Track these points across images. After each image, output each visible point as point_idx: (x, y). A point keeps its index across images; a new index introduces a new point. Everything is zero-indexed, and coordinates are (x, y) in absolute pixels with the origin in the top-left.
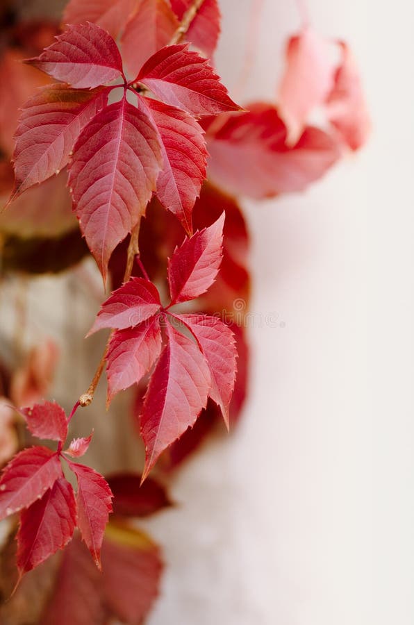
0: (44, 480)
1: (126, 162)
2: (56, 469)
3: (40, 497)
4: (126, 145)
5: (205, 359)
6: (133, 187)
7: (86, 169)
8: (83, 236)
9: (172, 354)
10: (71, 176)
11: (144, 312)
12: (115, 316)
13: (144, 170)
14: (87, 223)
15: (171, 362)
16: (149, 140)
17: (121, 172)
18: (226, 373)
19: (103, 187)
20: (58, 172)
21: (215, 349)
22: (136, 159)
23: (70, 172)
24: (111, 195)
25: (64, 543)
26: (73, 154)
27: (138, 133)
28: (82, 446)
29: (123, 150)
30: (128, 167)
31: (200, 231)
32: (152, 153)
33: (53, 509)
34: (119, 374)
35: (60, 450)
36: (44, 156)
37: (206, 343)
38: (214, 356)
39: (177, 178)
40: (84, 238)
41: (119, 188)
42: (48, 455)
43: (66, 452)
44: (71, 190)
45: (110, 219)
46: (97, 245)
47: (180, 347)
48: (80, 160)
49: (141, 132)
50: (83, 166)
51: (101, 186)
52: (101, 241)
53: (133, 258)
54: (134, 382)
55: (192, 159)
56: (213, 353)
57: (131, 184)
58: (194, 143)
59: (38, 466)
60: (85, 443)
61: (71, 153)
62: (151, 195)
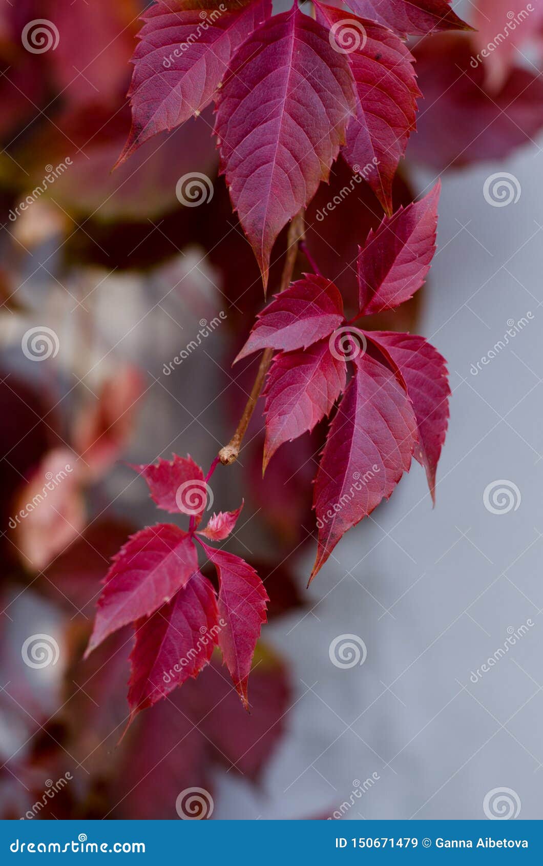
0: (172, 575)
1: (299, 101)
2: (190, 558)
3: (167, 599)
4: (298, 75)
5: (407, 399)
6: (310, 138)
7: (241, 111)
8: (234, 210)
9: (359, 390)
10: (220, 121)
11: (321, 327)
12: (279, 331)
13: (328, 113)
14: (240, 191)
15: (359, 400)
16: (335, 69)
17: (291, 115)
18: (435, 418)
19: (265, 137)
20: (197, 113)
21: (419, 383)
22: (316, 97)
23: (219, 114)
24: (278, 150)
25: (198, 668)
26: (222, 88)
27: (318, 57)
28: (226, 523)
29: (293, 82)
30: (302, 108)
31: (404, 207)
32: (339, 89)
33: (183, 618)
34: (282, 417)
35: (192, 529)
36: (176, 91)
37: (408, 374)
38: (419, 394)
39: (372, 128)
40: (236, 212)
41: (289, 139)
42: (177, 536)
43: (202, 533)
44: (219, 142)
45: (274, 186)
46: (254, 224)
47: (371, 379)
48: (233, 96)
49: (323, 57)
50: (236, 105)
51: (263, 135)
52: (261, 219)
53: (296, 247)
54: (305, 429)
55: (395, 99)
56: (417, 390)
57: (307, 133)
58: (399, 75)
59: (163, 553)
60: (230, 519)
61: (220, 85)
62: (337, 151)
